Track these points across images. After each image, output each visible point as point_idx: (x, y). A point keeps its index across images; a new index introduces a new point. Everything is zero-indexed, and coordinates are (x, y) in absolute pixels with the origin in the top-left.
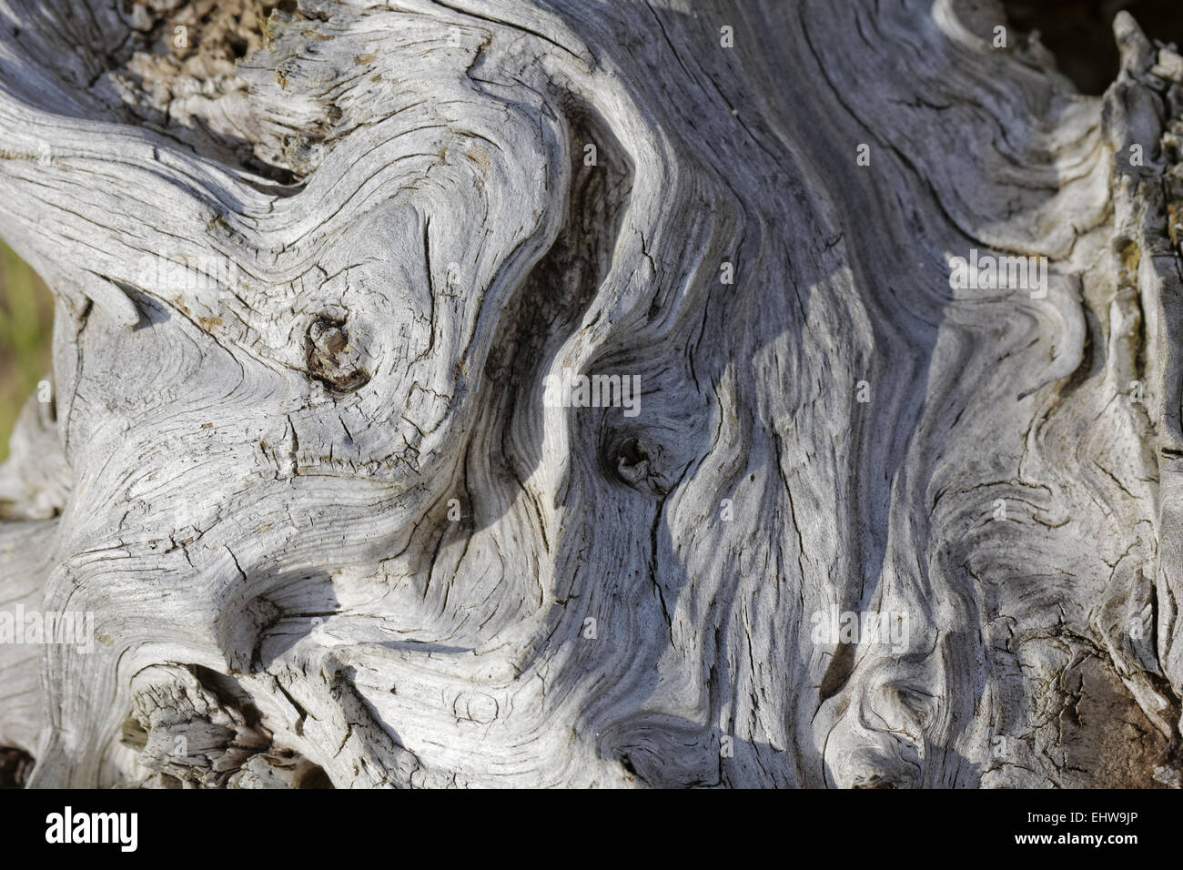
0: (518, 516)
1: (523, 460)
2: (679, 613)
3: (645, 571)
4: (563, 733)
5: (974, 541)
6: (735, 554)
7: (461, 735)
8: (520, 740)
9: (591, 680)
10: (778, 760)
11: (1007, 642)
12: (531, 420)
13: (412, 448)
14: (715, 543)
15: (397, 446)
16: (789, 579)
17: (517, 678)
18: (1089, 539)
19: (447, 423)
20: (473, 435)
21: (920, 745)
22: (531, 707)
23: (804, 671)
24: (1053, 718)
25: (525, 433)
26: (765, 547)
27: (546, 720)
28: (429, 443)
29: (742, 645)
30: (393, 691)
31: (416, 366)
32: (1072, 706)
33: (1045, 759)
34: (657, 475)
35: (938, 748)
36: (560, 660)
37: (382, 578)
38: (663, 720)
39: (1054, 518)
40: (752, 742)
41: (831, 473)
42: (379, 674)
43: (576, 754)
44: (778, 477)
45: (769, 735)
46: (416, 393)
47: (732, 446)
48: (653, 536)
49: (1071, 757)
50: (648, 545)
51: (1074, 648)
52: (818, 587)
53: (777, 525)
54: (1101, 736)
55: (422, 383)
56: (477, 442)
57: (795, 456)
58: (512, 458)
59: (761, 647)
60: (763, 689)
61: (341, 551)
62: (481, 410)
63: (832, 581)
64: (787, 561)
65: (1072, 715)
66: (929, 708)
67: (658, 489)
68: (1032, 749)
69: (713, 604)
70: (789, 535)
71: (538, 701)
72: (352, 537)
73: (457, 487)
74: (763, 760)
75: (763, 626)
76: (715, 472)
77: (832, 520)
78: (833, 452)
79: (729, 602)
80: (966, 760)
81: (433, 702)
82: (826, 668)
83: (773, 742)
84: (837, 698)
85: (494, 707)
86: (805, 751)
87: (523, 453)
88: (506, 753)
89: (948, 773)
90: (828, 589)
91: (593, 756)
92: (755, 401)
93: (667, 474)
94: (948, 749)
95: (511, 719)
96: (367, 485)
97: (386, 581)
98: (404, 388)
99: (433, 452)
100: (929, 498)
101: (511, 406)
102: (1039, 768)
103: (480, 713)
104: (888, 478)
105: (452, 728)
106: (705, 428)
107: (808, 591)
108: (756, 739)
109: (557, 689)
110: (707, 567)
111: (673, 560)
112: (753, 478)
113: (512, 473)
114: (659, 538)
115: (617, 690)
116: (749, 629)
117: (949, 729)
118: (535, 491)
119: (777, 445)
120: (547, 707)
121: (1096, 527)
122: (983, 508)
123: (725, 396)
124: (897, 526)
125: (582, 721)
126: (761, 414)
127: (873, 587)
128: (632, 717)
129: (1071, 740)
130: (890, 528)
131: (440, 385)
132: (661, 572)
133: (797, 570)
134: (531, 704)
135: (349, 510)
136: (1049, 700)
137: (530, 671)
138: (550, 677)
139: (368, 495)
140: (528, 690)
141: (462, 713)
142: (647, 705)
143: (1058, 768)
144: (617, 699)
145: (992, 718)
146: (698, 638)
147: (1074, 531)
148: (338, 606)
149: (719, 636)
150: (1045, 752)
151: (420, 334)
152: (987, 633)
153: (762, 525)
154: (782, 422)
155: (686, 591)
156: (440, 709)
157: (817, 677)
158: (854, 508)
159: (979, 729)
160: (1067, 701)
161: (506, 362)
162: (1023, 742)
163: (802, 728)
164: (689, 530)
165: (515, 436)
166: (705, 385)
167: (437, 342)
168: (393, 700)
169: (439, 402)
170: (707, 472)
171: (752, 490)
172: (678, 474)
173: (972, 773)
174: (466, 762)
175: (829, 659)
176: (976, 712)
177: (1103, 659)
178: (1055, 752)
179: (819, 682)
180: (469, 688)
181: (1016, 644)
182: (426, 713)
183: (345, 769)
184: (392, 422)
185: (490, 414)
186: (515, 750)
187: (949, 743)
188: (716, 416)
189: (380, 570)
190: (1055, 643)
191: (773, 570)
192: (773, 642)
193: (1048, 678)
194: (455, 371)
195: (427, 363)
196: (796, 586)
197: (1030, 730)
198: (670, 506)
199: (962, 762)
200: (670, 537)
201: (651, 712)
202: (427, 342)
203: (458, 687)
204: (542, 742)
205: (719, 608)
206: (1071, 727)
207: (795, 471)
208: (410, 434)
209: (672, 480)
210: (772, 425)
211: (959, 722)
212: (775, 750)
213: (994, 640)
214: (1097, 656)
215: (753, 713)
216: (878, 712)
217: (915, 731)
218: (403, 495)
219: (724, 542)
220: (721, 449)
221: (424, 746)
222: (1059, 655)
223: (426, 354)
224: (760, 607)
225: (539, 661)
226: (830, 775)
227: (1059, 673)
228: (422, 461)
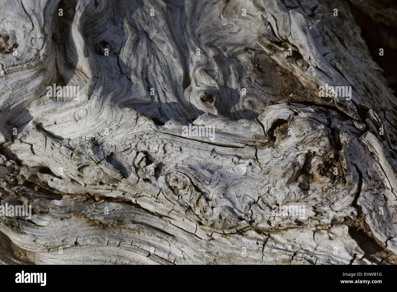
0: (77, 76)
1: (74, 62)
2: (133, 77)
3: (119, 73)
4: (108, 107)
5: (215, 41)
6: (144, 61)
7: (79, 125)
8: (96, 117)
9: (112, 94)
10: (177, 106)
11: (233, 56)
12: (72, 48)
13: (37, 55)
14: (137, 60)
15: (32, 55)
16: (163, 63)
17: (89, 99)
18: (248, 31)
19: (45, 46)
20: (56, 59)
21: (217, 86)
22: (96, 106)
23: (176, 82)
24: (254, 71)
25: (71, 53)
26: (152, 57)
27: (102, 107)
28: (42, 53)
29: (155, 81)
30: (55, 123)
31: (31, 34)
32: (258, 67)
33: (256, 84)
34: (114, 49)
35: (223, 86)
36: (100, 90)
37: (42, 103)
38: (138, 102)
39: (236, 31)
40: (167, 103)
41: (164, 34)
42: (49, 120)
43: (114, 110)
44: (150, 42)
45: (171, 100)
46: (33, 41)
47: (133, 35)
48: (118, 65)
49: (264, 82)
50: (118, 67)
51: (253, 52)
52: (172, 61)
53: (154, 51)
54: (271, 76)
55: (34, 37)
56: (58, 62)
57: (153, 34)
58: (70, 63)
59: (161, 79)
60: (165, 89)
61: (27, 95)
62: (56, 52)
63: (175, 57)
64: (160, 59)
65: (260, 70)
66: (215, 73)
67: (115, 54)
68: (251, 81)
69: (142, 73)
70: (158, 53)
71: (98, 102)
72: (29, 89)
73: (57, 75)
74: (172, 107)
75: (159, 74)
76: (130, 42)
77: (169, 44)
78: (163, 29)
79: (147, 72)
80: (233, 89)
81: (68, 120)
82: (182, 81)
83: (173, 101)
84: (189, 88)
85: (86, 111)
86: (184, 102)
87: (73, 60)
88: (94, 123)
89: (229, 94)
90: (175, 60)
91: (119, 109)
92: (136, 25)
93: (116, 48)
94: (225, 86)
95: (92, 111)
96: (28, 71)
97: (44, 104)
98: (29, 41)
99: (44, 55)
100: (197, 37)
101: (65, 49)
102: (255, 86)
103: (82, 116)
104: (183, 34)
105: (76, 125)
106: (124, 34)
107: (169, 64)
108: (168, 102)
109: (102, 97)
110: (137, 66)
111: (126, 67)
112: (142, 42)
113: (71, 66)
114: (120, 64)
115: (121, 96)
116: (155, 76)
117: (224, 79)
118: (80, 68)
119: (147, 34)
120: (101, 103)
121: (248, 28)
122: (214, 34)
123: (126, 25)
124: (190, 43)
125: (112, 103)
126: (139, 28)
127: (188, 58)
128: (128, 101)
129: (262, 77)
130: (188, 44)
131: (39, 35)
132: (124, 71)
133: (164, 60)
134: (96, 104)
135: (25, 80)
136: (251, 66)
137: (92, 96)
138: (99, 94)
139: (29, 74)
140: (94, 101)
141: (77, 118)
142: (131, 98)
143: (261, 86)
144: (122, 98)
145: (235, 74)
146: (141, 81)
147: (243, 31)
148: (32, 117)
149: (147, 80)
150: (255, 81)
151: (29, 26)
152: (225, 54)
153: (149, 52)
154: (146, 28)
155: (133, 72)
156: (71, 120)
157: (180, 83)
158: (174, 40)
159: (233, 79)
160: (256, 65)
161: (59, 37)
162: (248, 80)
163: (181, 97)
164: (128, 59)
165: (69, 56)
166: (120, 25)
167: (35, 25)
168: (56, 127)
169: (41, 40)
170: (128, 42)
171: (143, 45)
172: (120, 47)
173: (236, 92)
174: (84, 132)
175: (182, 78)
176: (230, 73)
177: (263, 53)
178: (258, 81)
179: (181, 84)
180: (77, 110)
181: (235, 55)
182: (67, 124)
183: (49, 152)
184: (29, 51)
185: (59, 53)
186: (96, 120)
187: (225, 84)
188: (126, 31)
189: (41, 101)
190: (247, 53)
191: (157, 62)
192: (164, 77)
193: (248, 61)
194: (43, 30)
195: (33, 32)
196: (166, 64)
197: (248, 76)
198: (121, 55)
199: (232, 90)
200: (123, 62)
201: (133, 100)
202: (32, 27)
203: (73, 111)
204: (103, 113)
205: (144, 74)
206: (261, 73)
207: (154, 38)
208: (35, 52)
209: (118, 50)
210: (143, 29)
211: (226, 77)
212: (175, 103)
213: (228, 55)
214: (261, 53)
215: (164, 95)
216: (201, 82)
217: (213, 82)
218: (40, 72)
219: (140, 59)
220: (130, 37)
221: (69, 135)
222: (249, 55)
223: (33, 29)
224: (157, 71)
225: (94, 92)
226: (194, 106)
227: (251, 59)
228: (42, 58)
